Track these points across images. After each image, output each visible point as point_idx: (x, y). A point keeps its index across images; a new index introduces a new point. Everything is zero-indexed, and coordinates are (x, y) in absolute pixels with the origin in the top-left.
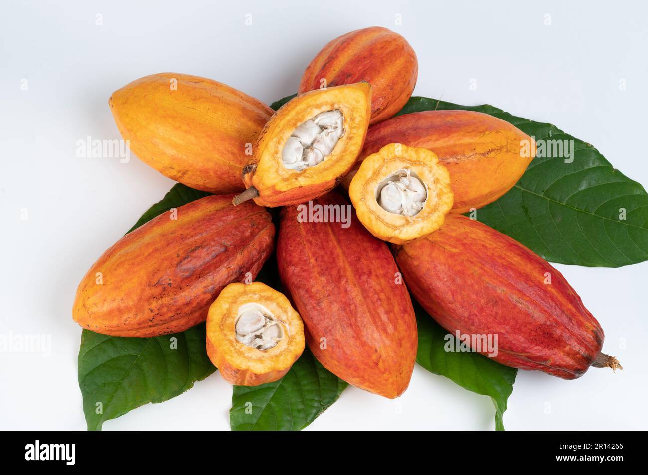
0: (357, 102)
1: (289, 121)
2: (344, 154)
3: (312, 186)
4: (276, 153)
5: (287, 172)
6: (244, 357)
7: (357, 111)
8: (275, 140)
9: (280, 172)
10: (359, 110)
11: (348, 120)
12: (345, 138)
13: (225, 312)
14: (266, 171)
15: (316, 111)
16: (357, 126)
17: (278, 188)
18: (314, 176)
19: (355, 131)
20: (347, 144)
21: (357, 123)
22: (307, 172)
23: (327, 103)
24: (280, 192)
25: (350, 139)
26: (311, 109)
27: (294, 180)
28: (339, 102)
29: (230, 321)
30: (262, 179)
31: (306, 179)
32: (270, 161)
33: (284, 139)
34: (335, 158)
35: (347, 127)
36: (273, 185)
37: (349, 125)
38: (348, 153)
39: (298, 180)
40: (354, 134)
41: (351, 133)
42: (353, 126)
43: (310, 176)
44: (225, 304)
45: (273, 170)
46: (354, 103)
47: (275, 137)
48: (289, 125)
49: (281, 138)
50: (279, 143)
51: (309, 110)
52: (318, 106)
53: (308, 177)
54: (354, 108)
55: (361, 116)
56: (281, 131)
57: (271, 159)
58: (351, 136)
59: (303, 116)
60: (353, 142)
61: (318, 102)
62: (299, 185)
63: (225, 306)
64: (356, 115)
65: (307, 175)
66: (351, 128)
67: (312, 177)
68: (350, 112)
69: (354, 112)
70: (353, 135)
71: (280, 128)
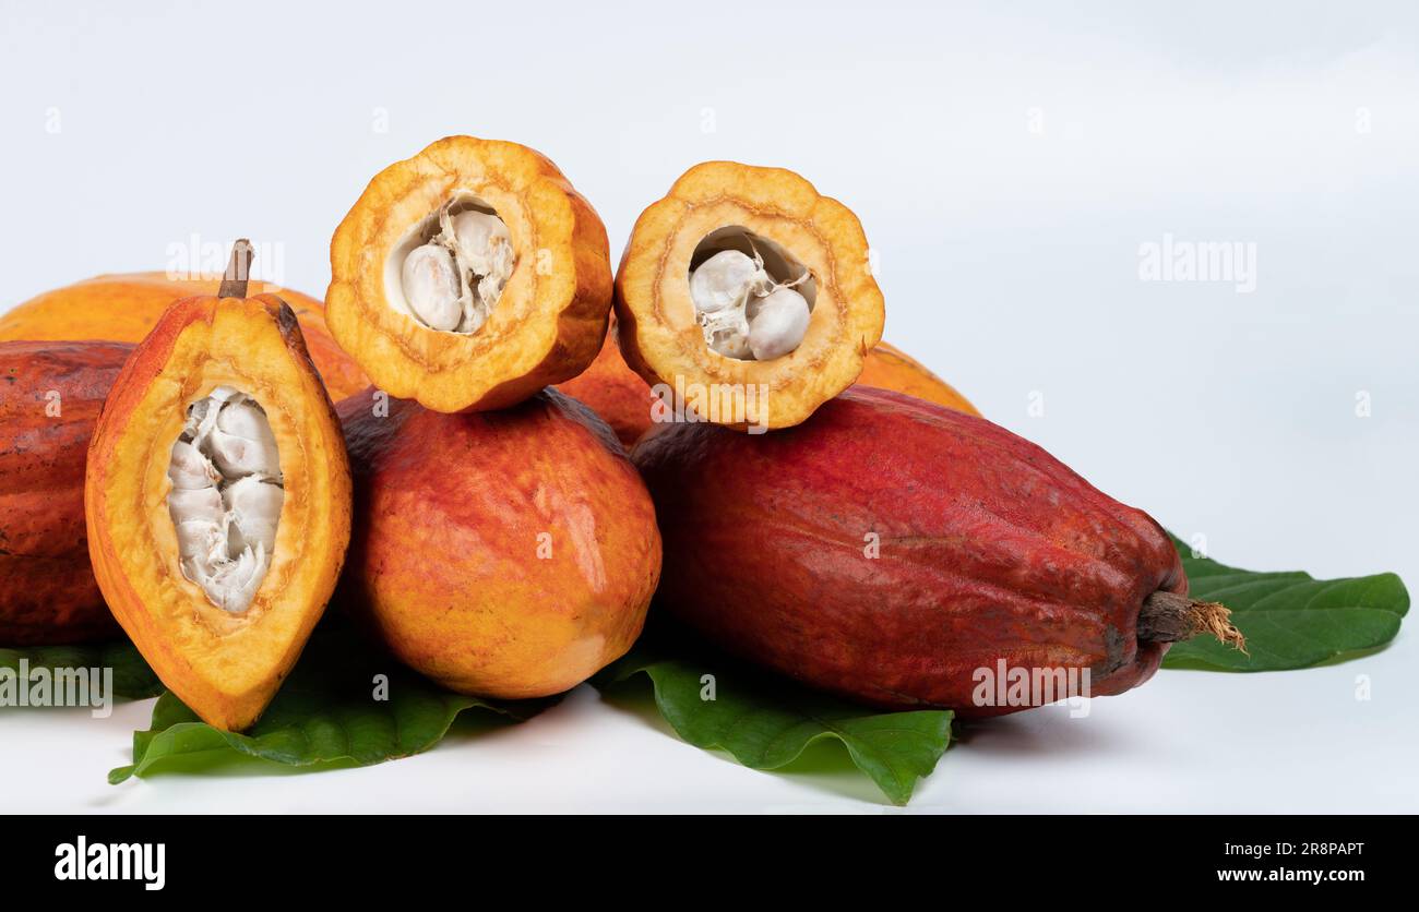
0: (225, 663)
1: (312, 479)
2: (143, 527)
3: (139, 398)
4: (272, 395)
5: (213, 377)
6: (526, 318)
7: (205, 644)
8: (300, 417)
9: (226, 365)
10: (205, 649)
11: (204, 609)
12: (173, 562)
13: (396, 350)
14: (255, 338)
15: (282, 556)
16: (175, 614)
17: (198, 326)
18: (154, 421)
19: (169, 595)
20: (157, 556)
21: (182, 620)
22: (177, 417)
23: (280, 595)
24: (188, 323)
25: (163, 572)
26: (296, 551)
27: (185, 373)
28: (257, 624)
29: (422, 344)
30: (246, 314)
31: (164, 399)
32: (267, 366)
33: (286, 438)
34: (152, 500)
35: (192, 591)
36: (215, 325)
37: (190, 597)
38: (139, 539)
39: (177, 381)
40: (165, 589)
41: (172, 585)
42: (181, 603)
43: (163, 412)
44: (376, 346)
45: (243, 352)
46: (228, 653)
47: (306, 423)
48: (304, 474)
49: (291, 432)
50: (286, 418)
51: (300, 545)
52: (289, 570)
53: (165, 407)
54: (219, 644)
55: (186, 641)
56: (307, 443)
57: (269, 370)
58: (167, 581)
59: (296, 520)
60: (150, 571)
61: (298, 579)
62: (166, 371)
63: (383, 345)
64: (199, 633)
65: (171, 409)
66: (182, 596)
67: (157, 415)
68: (217, 628)
69: (207, 635)
70: (164, 584)
71: (313, 448)
